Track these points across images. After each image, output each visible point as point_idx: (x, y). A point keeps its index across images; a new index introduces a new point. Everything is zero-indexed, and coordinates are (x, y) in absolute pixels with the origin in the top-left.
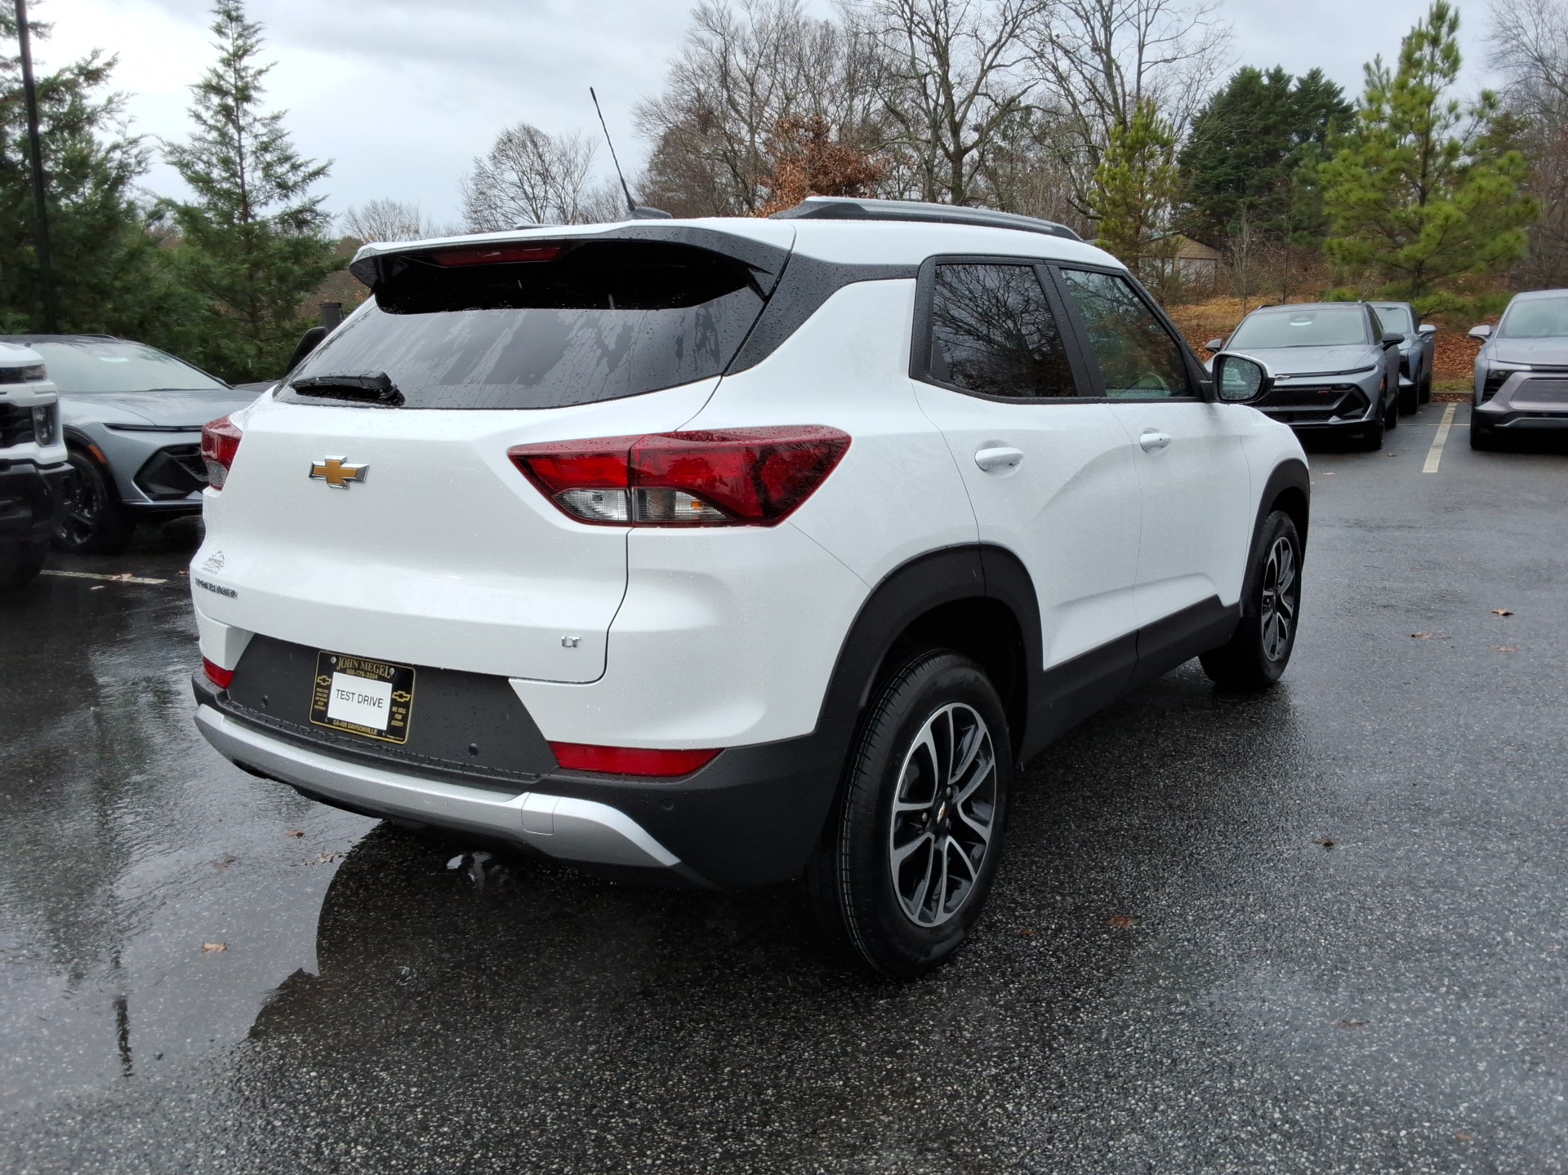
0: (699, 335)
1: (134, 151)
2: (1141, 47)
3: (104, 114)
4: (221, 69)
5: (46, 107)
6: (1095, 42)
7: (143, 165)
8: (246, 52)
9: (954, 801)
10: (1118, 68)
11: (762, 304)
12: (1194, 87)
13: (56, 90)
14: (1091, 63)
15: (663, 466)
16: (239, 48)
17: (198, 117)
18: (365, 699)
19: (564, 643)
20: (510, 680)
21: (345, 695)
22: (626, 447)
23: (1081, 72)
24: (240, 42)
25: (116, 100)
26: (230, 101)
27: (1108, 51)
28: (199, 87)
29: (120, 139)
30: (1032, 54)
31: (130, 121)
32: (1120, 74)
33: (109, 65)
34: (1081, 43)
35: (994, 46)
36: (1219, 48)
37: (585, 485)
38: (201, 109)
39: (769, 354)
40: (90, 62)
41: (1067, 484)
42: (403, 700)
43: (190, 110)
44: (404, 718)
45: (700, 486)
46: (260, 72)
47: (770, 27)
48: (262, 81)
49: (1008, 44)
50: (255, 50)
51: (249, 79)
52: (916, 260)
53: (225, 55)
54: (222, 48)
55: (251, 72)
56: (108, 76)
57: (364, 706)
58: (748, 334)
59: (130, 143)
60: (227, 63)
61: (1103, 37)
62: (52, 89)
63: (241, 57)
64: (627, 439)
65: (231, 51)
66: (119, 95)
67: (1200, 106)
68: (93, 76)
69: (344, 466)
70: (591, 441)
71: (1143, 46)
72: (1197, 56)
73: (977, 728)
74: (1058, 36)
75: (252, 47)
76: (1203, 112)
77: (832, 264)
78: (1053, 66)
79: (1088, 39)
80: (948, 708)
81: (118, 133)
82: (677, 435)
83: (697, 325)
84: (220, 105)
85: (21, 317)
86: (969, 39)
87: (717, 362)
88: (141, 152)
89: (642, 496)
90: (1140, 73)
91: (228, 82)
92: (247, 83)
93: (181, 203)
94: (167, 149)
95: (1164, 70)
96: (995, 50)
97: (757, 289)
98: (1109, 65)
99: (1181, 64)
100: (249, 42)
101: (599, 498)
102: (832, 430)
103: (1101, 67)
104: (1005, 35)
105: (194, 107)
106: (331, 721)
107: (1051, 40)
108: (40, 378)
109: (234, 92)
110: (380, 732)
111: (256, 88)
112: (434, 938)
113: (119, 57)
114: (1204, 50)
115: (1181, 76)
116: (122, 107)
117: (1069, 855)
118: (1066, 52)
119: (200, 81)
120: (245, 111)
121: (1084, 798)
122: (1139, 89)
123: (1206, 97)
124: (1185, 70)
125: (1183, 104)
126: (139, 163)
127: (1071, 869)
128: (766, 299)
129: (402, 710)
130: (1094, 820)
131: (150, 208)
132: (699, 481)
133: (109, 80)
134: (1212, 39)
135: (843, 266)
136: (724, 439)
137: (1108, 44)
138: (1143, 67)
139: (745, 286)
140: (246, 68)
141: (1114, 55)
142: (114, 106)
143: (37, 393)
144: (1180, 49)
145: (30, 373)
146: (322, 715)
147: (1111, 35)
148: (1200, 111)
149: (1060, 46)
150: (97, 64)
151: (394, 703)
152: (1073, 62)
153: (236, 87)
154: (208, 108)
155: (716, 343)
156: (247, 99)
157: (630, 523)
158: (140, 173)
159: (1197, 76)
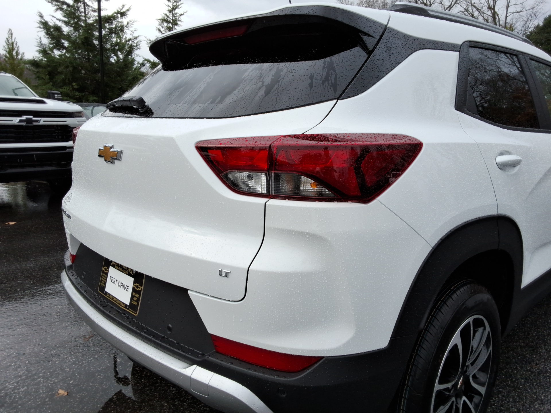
0: (325, 73)
1: (136, 41)
2: (508, 7)
3: (126, 28)
4: (168, 14)
5: (107, 25)
6: (489, 6)
7: (138, 46)
8: (177, 7)
9: (468, 373)
10: (498, 15)
11: (367, 56)
12: (528, 22)
13: (110, 20)
14: (487, 13)
15: (295, 158)
16: (174, 6)
17: (159, 30)
18: (121, 285)
19: (220, 273)
20: (189, 292)
21: (114, 280)
22: (269, 143)
23: (483, 16)
24: (175, 4)
25: (130, 23)
26: (170, 25)
27: (494, 9)
28: (160, 20)
29: (131, 37)
30: (463, 10)
31: (135, 31)
32: (498, 17)
33: (128, 10)
34: (483, 5)
35: (449, 7)
36: (540, 7)
37: (241, 169)
38: (160, 28)
39: (369, 88)
40: (121, 10)
41: (541, 179)
42: (138, 289)
43: (157, 28)
44: (138, 301)
45: (318, 172)
46: (181, 15)
47: (363, 3)
48: (182, 18)
49: (454, 7)
50: (180, 7)
51: (177, 17)
52: (459, 41)
53: (170, 9)
54: (169, 6)
55: (178, 15)
56: (127, 14)
57: (120, 289)
58: (357, 73)
59: (135, 38)
60: (170, 11)
61: (492, 4)
62: (110, 19)
63: (175, 9)
64: (270, 138)
65: (172, 7)
66: (131, 21)
67: (530, 30)
68: (123, 14)
69: (112, 150)
70: (246, 139)
71: (508, 6)
72: (531, 10)
73: (485, 329)
74: (474, 3)
75: (179, 6)
76: (531, 33)
77: (411, 37)
78: (472, 14)
79: (486, 4)
80: (470, 320)
81: (131, 35)
82: (304, 137)
83: (324, 67)
84: (167, 26)
85: (95, 98)
86: (439, 5)
87: (335, 91)
88: (138, 42)
89: (277, 178)
90: (506, 17)
91: (170, 18)
92: (176, 19)
93: (152, 61)
94: (149, 42)
95: (516, 16)
96: (449, 9)
97: (365, 48)
98: (494, 14)
99: (524, 14)
100: (178, 4)
101: (250, 178)
102: (410, 138)
103: (491, 15)
104: (453, 3)
105: (158, 27)
106: (106, 293)
107: (472, 5)
108: (81, 117)
109: (172, 22)
110: (126, 305)
111: (179, 21)
112: (168, 403)
113: (131, 8)
114: (533, 8)
115: (523, 18)
116: (132, 26)
117: (519, 388)
118: (477, 9)
119: (161, 17)
120: (175, 28)
121: (521, 347)
122: (506, 23)
123: (533, 26)
124: (525, 16)
125: (523, 29)
126: (137, 46)
127: (522, 399)
128: (370, 53)
129: (137, 295)
130: (530, 363)
131: (141, 62)
132: (318, 169)
133: (127, 16)
134: (537, 4)
135: (418, 39)
136: (336, 141)
137: (494, 6)
138: (508, 15)
139: (357, 46)
140: (176, 13)
141: (496, 10)
142: (129, 25)
143: (78, 122)
144: (524, 8)
145: (77, 114)
146: (103, 288)
147: (496, 2)
148: (530, 32)
149: (475, 7)
150: (124, 10)
151: (134, 290)
152: (480, 12)
153: (173, 20)
154: (163, 27)
155: (336, 79)
156: (176, 24)
157: (268, 196)
158: (137, 49)
159: (530, 18)
